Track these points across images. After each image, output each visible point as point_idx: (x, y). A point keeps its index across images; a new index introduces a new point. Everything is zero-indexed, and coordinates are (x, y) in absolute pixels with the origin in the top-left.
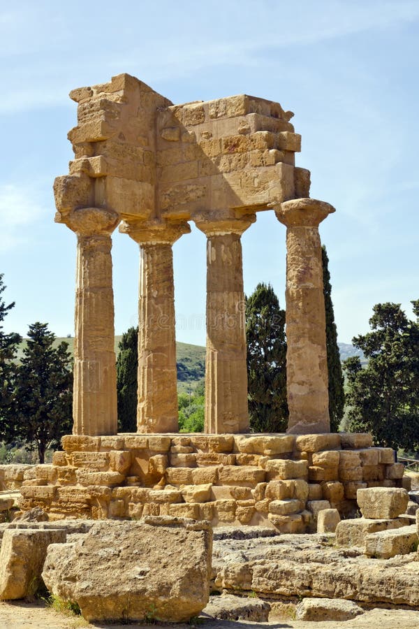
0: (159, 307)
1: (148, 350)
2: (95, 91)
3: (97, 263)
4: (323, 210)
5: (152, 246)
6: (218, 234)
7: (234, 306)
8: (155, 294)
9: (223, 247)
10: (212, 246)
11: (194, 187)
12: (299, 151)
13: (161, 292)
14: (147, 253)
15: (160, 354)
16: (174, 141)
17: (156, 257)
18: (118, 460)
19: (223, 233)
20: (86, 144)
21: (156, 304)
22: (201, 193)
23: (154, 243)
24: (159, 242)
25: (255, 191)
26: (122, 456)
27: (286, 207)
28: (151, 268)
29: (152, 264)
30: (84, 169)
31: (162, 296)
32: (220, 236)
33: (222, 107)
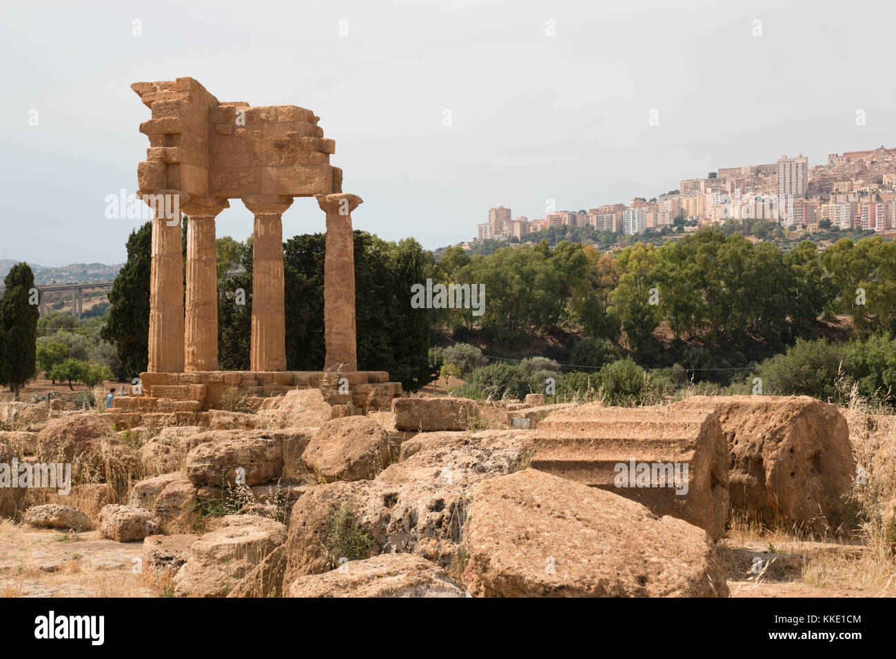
0: (208, 269)
1: (196, 305)
2: (158, 87)
3: (173, 234)
4: (354, 202)
5: (201, 218)
6: (266, 214)
7: (278, 272)
8: (204, 258)
9: (270, 225)
10: (261, 223)
11: (246, 174)
12: (334, 153)
13: (209, 257)
14: (197, 224)
15: (207, 307)
16: (226, 135)
17: (205, 228)
18: (198, 392)
19: (271, 214)
20: (162, 136)
21: (206, 266)
22: (252, 180)
23: (204, 217)
24: (208, 216)
25: (301, 183)
26: (202, 388)
27: (329, 199)
28: (201, 237)
29: (202, 233)
30: (162, 156)
31: (210, 260)
32: (268, 215)
33: (273, 113)
